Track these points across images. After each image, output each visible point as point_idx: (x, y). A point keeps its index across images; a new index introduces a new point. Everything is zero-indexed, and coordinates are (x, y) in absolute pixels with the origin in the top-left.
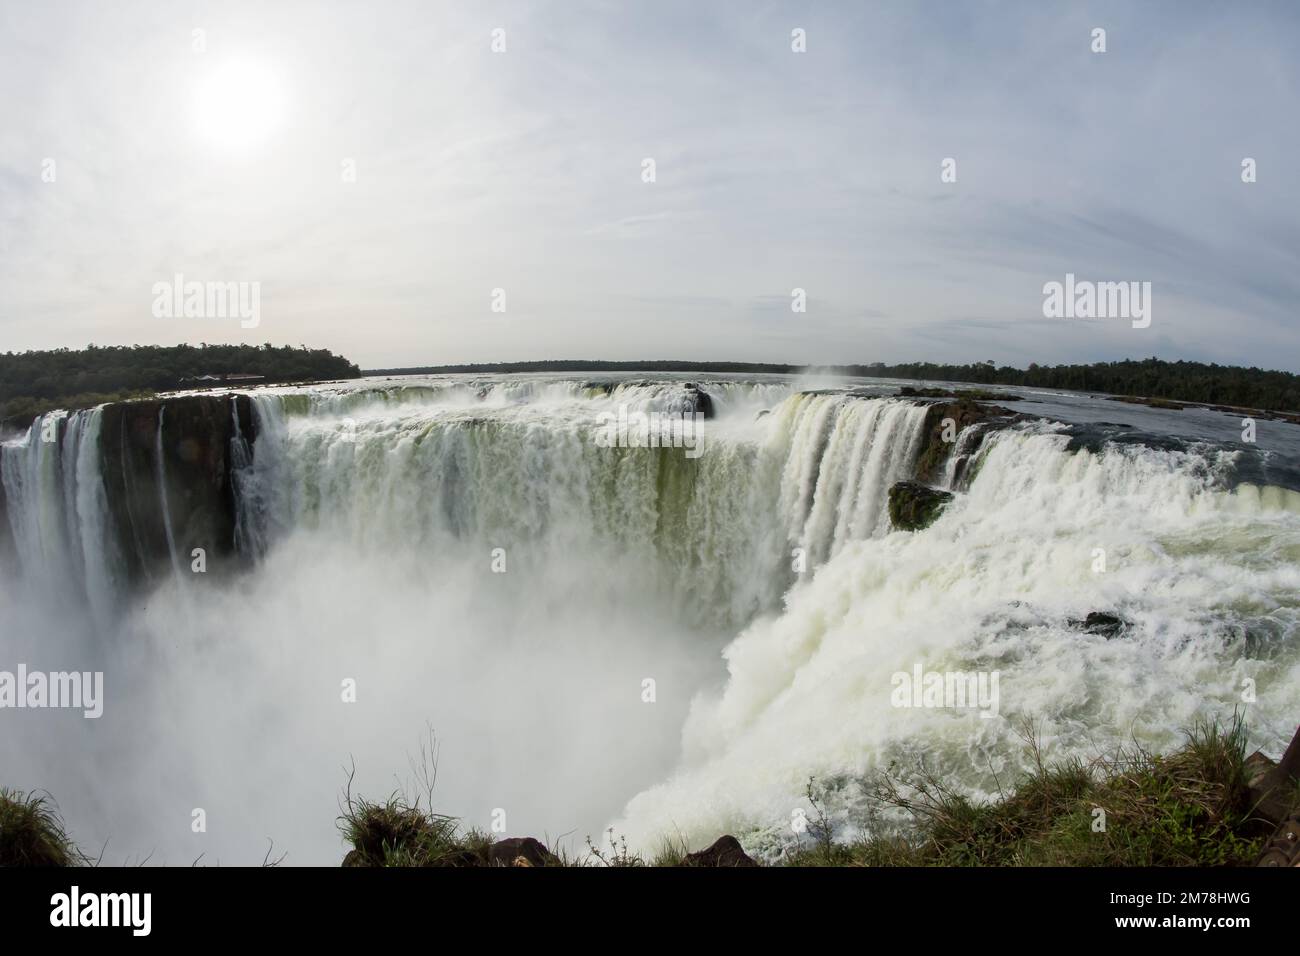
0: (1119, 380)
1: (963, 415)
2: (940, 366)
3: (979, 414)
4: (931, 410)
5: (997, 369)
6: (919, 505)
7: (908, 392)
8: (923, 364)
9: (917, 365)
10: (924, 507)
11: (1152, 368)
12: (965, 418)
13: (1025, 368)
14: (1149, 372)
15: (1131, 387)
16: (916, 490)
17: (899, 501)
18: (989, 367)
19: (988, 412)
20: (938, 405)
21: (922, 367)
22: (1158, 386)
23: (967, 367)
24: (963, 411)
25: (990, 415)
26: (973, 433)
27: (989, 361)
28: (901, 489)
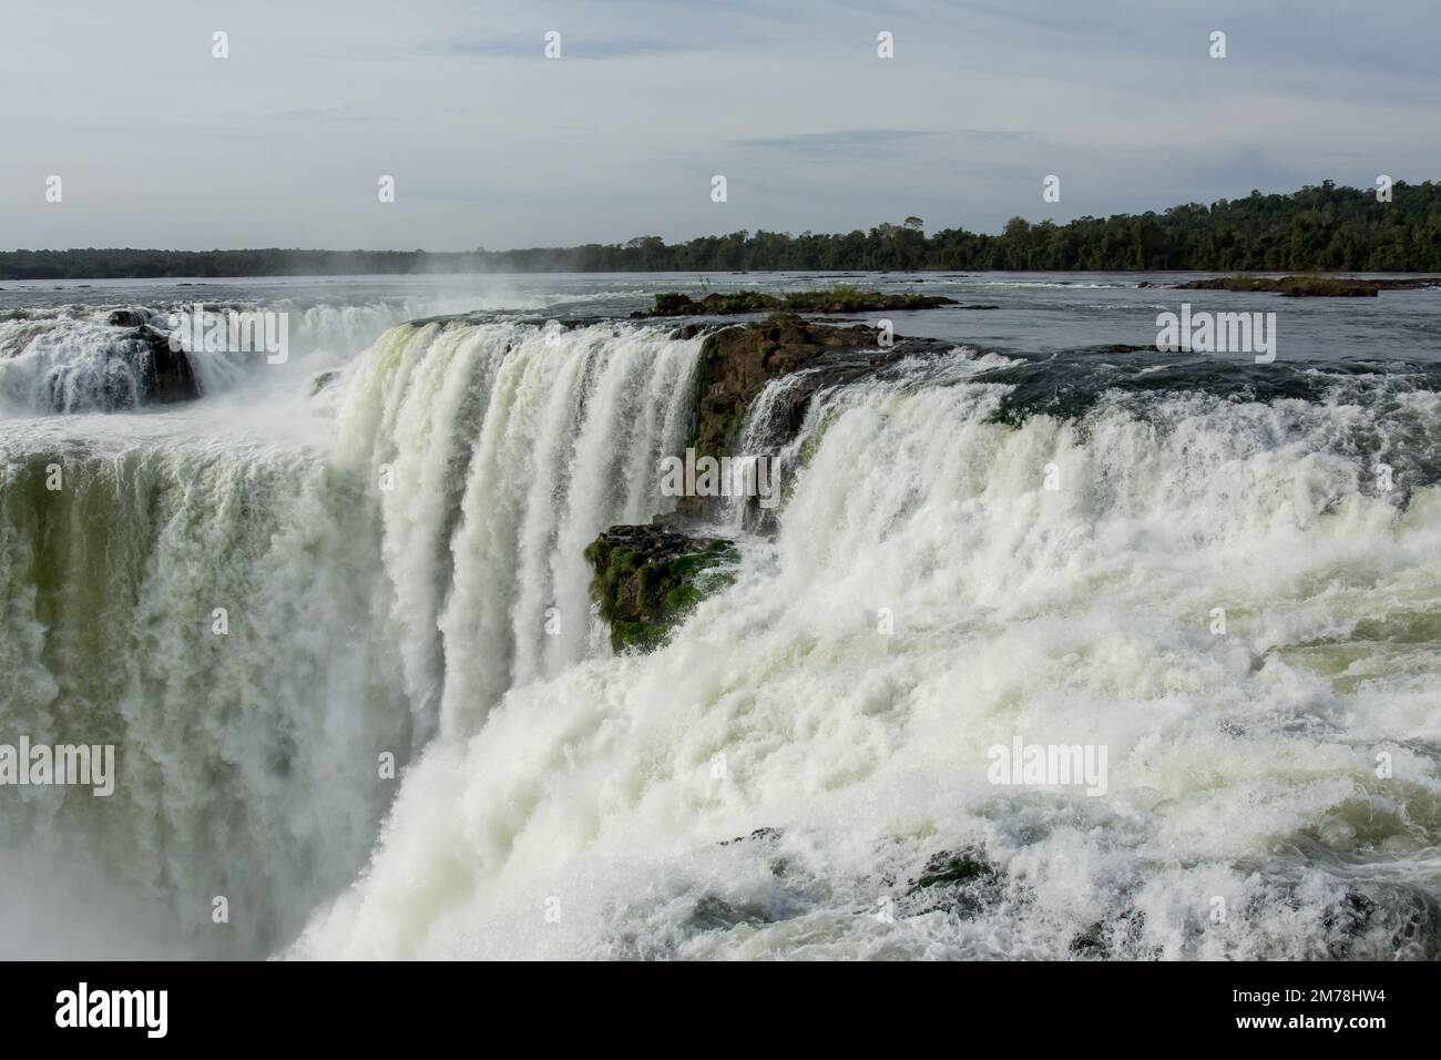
0: (1228, 240)
1: (770, 353)
2: (795, 236)
3: (810, 347)
4: (710, 344)
5: (928, 236)
6: (653, 580)
7: (671, 305)
8: (752, 236)
9: (738, 237)
10: (666, 582)
11: (1320, 205)
12: (774, 359)
13: (996, 230)
14: (1306, 216)
15: (1261, 253)
16: (652, 543)
17: (610, 573)
18: (909, 232)
19: (831, 342)
20: (725, 334)
21: (750, 242)
22: (1331, 247)
23: (857, 235)
24: (771, 343)
25: (835, 349)
26: (788, 395)
27: (910, 219)
28: (615, 543)
